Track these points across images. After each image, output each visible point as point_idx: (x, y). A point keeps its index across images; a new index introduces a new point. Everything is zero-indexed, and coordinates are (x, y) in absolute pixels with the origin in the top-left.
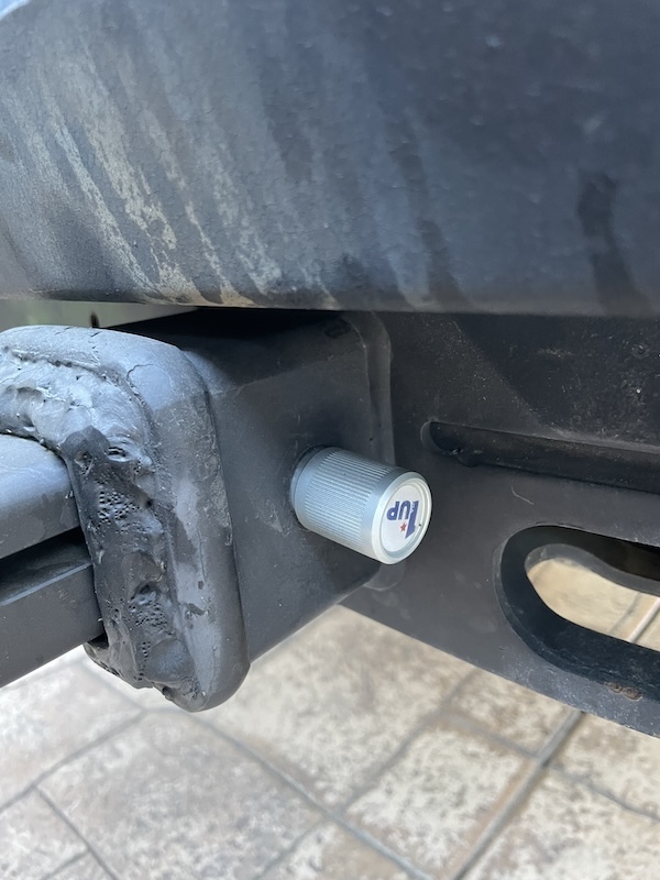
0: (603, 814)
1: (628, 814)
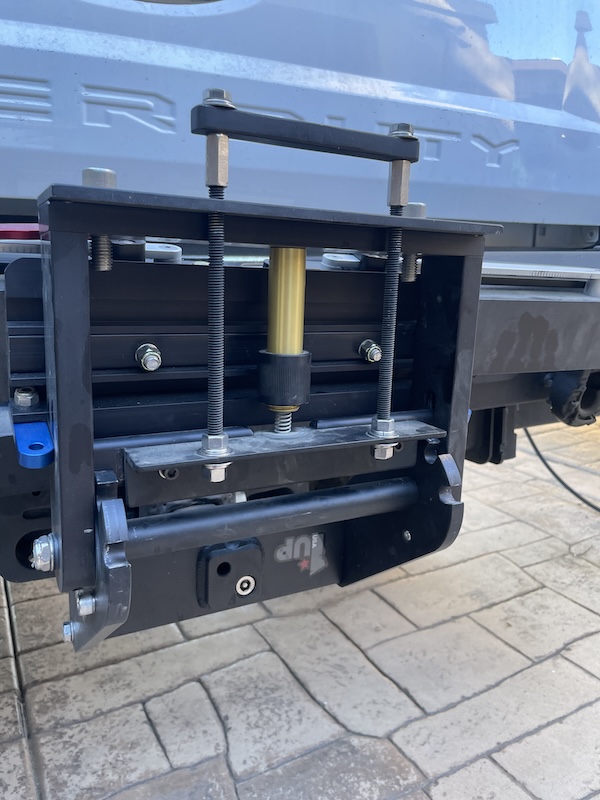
0: (81, 731)
1: (91, 722)
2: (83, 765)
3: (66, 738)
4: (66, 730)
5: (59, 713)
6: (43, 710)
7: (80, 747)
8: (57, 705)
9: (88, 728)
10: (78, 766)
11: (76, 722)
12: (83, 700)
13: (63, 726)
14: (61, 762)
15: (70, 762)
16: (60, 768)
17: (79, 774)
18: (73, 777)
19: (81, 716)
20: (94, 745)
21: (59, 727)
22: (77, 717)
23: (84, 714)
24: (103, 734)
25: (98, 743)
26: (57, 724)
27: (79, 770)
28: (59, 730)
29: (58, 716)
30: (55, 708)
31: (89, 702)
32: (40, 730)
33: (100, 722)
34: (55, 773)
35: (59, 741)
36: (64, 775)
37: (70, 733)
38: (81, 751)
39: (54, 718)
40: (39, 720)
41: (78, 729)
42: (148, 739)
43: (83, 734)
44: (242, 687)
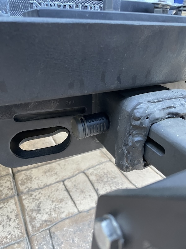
2: (42, 209)
3: (33, 197)
4: (33, 193)
5: (29, 185)
6: (23, 183)
7: (40, 201)
8: (29, 182)
9: (42, 192)
10: (40, 210)
11: (37, 189)
12: (38, 179)
13: (32, 191)
14: (32, 208)
15: (36, 208)
16: (32, 210)
17: (40, 214)
18: (38, 215)
19: (39, 187)
20: (45, 200)
21: (30, 191)
22: (37, 187)
23: (40, 185)
24: (48, 195)
25: (47, 199)
26: (29, 190)
27: (40, 212)
28: (30, 193)
29: (29, 187)
30: (28, 183)
31: (41, 180)
32: (22, 193)
33: (47, 189)
34: (30, 213)
35: (31, 198)
36: (34, 214)
37: (35, 194)
38: (40, 203)
39: (28, 187)
40: (22, 188)
41: (38, 192)
42: (67, 198)
43: (40, 195)
44: (102, 176)
